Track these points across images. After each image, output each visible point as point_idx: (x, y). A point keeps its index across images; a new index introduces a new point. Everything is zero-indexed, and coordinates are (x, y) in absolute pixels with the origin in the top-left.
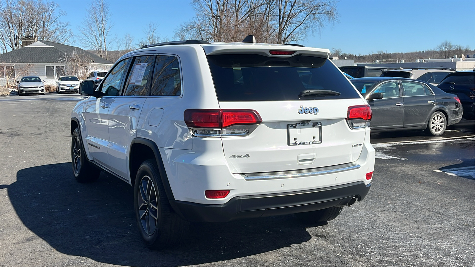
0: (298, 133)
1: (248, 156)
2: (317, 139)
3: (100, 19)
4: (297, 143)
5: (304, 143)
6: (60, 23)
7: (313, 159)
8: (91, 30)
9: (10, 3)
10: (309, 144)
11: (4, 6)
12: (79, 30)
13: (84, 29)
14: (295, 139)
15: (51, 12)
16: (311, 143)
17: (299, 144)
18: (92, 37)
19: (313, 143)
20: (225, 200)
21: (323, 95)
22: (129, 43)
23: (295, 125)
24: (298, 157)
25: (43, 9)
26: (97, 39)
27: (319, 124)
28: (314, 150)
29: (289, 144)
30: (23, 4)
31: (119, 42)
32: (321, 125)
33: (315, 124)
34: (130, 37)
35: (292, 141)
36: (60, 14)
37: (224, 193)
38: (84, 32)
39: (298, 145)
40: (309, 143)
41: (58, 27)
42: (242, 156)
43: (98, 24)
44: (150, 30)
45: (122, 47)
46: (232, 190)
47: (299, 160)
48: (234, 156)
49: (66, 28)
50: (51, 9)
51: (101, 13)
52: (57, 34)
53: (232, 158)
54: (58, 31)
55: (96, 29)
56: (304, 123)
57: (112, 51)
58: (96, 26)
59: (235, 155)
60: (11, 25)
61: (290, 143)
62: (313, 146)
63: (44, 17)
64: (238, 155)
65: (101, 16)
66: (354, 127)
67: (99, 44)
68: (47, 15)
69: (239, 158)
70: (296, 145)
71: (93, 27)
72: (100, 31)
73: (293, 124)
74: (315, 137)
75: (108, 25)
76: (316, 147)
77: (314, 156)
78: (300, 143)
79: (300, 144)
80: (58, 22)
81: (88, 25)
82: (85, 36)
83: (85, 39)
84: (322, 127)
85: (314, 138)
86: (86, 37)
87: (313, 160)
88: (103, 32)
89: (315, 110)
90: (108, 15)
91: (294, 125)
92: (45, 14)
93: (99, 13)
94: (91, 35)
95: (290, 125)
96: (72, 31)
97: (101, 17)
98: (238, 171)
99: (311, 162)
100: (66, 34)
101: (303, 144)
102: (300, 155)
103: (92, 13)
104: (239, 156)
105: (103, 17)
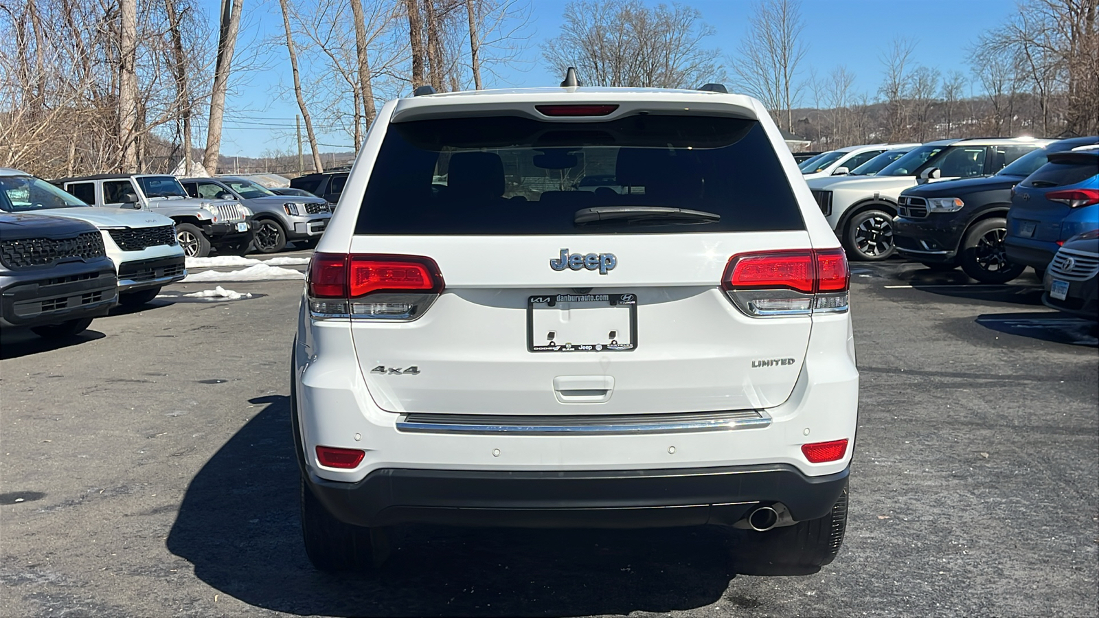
0: (562, 321)
1: (414, 370)
2: (624, 338)
3: (778, 36)
4: (554, 346)
5: (576, 348)
6: (700, 52)
7: (606, 390)
8: (758, 63)
9: (600, 17)
10: (591, 350)
11: (589, 26)
12: (731, 67)
13: (741, 64)
14: (551, 335)
15: (684, 30)
16: (599, 348)
17: (560, 350)
18: (758, 80)
19: (605, 348)
20: (357, 473)
21: (647, 220)
22: (843, 88)
23: (552, 298)
24: (555, 384)
25: (668, 25)
26: (770, 82)
27: (629, 297)
28: (604, 368)
29: (531, 347)
30: (627, 16)
31: (819, 88)
32: (634, 302)
33: (615, 298)
34: (845, 74)
35: (540, 339)
36: (703, 34)
37: (352, 457)
38: (740, 69)
39: (556, 351)
40: (594, 347)
41: (697, 61)
42: (402, 371)
43: (772, 51)
44: (896, 55)
45: (826, 98)
46: (369, 452)
47: (562, 391)
48: (382, 369)
49: (712, 63)
50: (682, 24)
51: (782, 23)
52: (693, 77)
53: (378, 374)
54: (695, 72)
55: (768, 60)
56: (582, 295)
57: (802, 107)
58: (769, 55)
59: (383, 367)
60: (600, 65)
61: (535, 345)
62: (603, 357)
63: (668, 41)
64: (391, 367)
65: (782, 30)
66: (757, 312)
67: (774, 94)
68: (674, 37)
69: (393, 375)
70: (553, 350)
71: (761, 56)
72: (778, 65)
73: (544, 297)
74: (615, 332)
75: (795, 50)
76: (612, 360)
77: (605, 382)
78: (565, 347)
79: (564, 349)
80: (697, 51)
81: (749, 52)
82: (742, 77)
83: (742, 84)
84: (638, 307)
85: (612, 334)
86: (745, 81)
87: (605, 394)
88: (785, 68)
89: (604, 263)
90: (796, 26)
91: (549, 299)
92: (671, 34)
93: (779, 25)
94: (756, 76)
95: (535, 297)
96: (725, 69)
97: (782, 32)
98: (396, 407)
99: (600, 397)
100: (712, 76)
101: (573, 349)
102: (561, 379)
103: (762, 25)
104: (392, 371)
105: (786, 32)
